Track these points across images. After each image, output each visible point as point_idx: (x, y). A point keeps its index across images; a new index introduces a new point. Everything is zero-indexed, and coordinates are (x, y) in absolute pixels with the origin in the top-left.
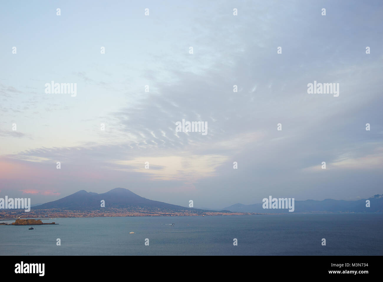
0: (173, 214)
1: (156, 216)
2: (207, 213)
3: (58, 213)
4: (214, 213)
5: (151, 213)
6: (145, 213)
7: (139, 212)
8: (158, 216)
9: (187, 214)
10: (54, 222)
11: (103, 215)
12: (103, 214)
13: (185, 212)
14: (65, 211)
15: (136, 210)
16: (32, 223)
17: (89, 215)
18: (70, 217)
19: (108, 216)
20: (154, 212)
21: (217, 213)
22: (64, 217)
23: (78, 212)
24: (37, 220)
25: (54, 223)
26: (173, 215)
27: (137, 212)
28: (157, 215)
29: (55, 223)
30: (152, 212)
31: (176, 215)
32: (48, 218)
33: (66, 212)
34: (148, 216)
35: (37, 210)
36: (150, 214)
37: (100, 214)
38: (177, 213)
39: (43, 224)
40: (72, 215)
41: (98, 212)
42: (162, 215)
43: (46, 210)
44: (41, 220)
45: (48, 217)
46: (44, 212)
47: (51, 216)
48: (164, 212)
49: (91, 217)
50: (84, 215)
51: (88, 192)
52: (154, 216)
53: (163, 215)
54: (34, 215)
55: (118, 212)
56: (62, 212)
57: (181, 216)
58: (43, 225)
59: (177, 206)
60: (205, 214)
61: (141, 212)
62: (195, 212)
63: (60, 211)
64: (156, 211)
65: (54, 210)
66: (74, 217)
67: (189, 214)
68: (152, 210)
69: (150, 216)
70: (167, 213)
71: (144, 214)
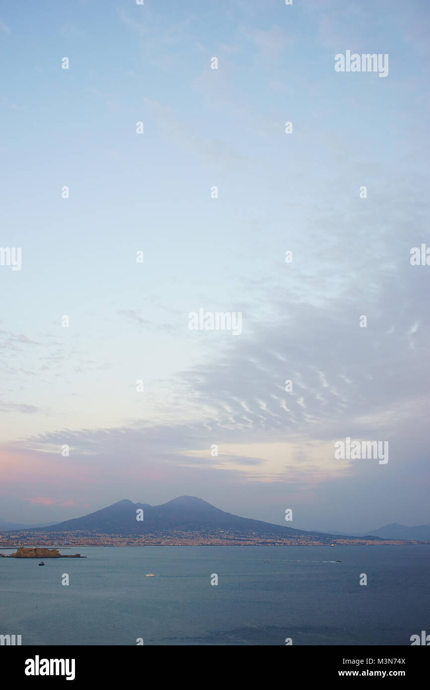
0: (279, 541)
1: (249, 545)
2: (338, 541)
3: (85, 537)
4: (351, 541)
5: (240, 540)
6: (230, 539)
7: (221, 538)
8: (252, 545)
9: (303, 542)
10: (79, 553)
11: (160, 543)
12: (159, 540)
13: (299, 538)
14: (97, 534)
15: (215, 534)
16: (42, 554)
17: (137, 542)
18: (105, 545)
19: (168, 544)
20: (245, 539)
21: (357, 541)
22: (95, 545)
23: (119, 536)
24: (51, 550)
25: (78, 556)
26: (278, 544)
27: (217, 538)
28: (252, 543)
29: (81, 556)
30: (242, 538)
31: (285, 544)
32: (68, 547)
33: (98, 536)
34: (235, 545)
35: (52, 532)
36: (239, 542)
37: (154, 541)
38: (285, 540)
39: (60, 556)
40: (108, 541)
41: (152, 537)
42: (260, 543)
43: (65, 532)
44: (57, 550)
45: (69, 544)
46: (63, 535)
47: (75, 544)
48: (263, 538)
49: (140, 545)
50: (128, 543)
51: (135, 503)
52: (246, 545)
53: (262, 543)
54: (46, 540)
55: (185, 538)
56: (92, 536)
57: (294, 545)
58: (61, 558)
59: (286, 527)
60: (335, 543)
61: (224, 539)
62: (316, 540)
63: (89, 535)
64: (250, 537)
65: (78, 533)
66: (112, 545)
67: (307, 543)
68: (243, 536)
69: (239, 545)
70: (269, 540)
71: (229, 542)
